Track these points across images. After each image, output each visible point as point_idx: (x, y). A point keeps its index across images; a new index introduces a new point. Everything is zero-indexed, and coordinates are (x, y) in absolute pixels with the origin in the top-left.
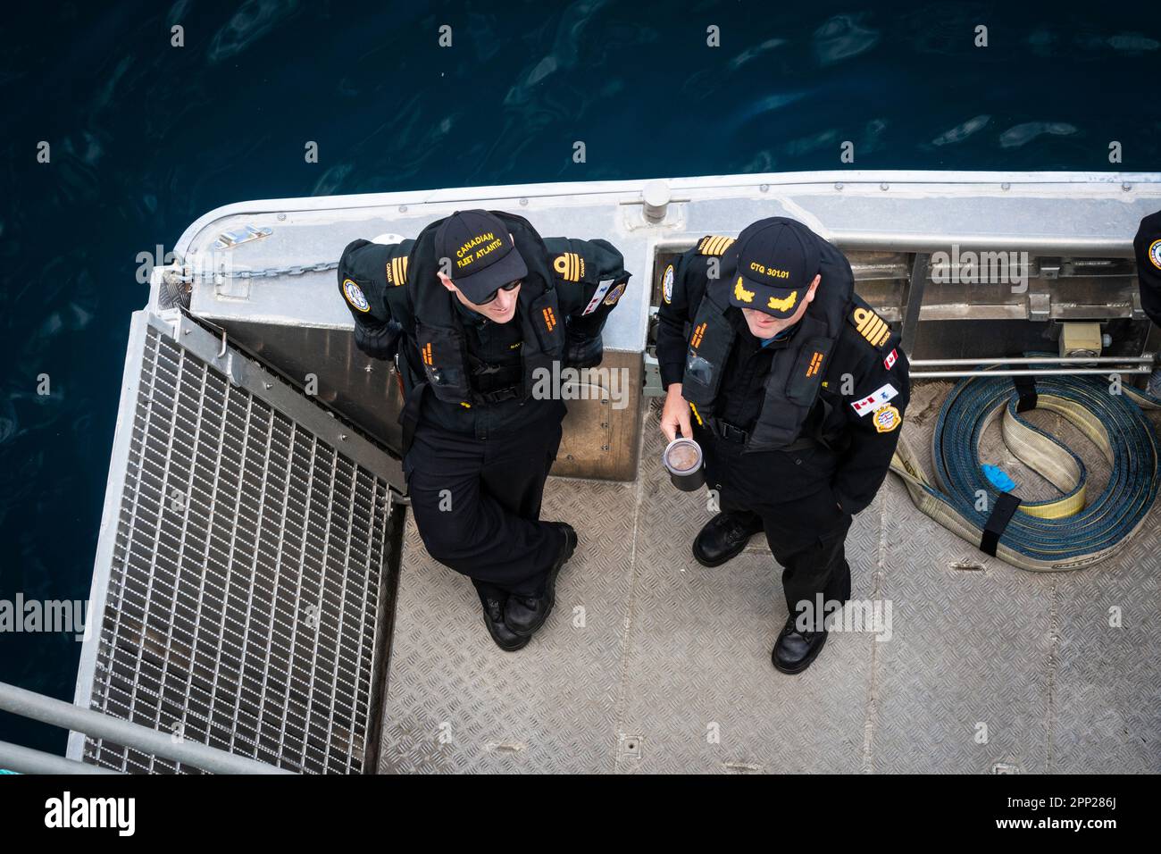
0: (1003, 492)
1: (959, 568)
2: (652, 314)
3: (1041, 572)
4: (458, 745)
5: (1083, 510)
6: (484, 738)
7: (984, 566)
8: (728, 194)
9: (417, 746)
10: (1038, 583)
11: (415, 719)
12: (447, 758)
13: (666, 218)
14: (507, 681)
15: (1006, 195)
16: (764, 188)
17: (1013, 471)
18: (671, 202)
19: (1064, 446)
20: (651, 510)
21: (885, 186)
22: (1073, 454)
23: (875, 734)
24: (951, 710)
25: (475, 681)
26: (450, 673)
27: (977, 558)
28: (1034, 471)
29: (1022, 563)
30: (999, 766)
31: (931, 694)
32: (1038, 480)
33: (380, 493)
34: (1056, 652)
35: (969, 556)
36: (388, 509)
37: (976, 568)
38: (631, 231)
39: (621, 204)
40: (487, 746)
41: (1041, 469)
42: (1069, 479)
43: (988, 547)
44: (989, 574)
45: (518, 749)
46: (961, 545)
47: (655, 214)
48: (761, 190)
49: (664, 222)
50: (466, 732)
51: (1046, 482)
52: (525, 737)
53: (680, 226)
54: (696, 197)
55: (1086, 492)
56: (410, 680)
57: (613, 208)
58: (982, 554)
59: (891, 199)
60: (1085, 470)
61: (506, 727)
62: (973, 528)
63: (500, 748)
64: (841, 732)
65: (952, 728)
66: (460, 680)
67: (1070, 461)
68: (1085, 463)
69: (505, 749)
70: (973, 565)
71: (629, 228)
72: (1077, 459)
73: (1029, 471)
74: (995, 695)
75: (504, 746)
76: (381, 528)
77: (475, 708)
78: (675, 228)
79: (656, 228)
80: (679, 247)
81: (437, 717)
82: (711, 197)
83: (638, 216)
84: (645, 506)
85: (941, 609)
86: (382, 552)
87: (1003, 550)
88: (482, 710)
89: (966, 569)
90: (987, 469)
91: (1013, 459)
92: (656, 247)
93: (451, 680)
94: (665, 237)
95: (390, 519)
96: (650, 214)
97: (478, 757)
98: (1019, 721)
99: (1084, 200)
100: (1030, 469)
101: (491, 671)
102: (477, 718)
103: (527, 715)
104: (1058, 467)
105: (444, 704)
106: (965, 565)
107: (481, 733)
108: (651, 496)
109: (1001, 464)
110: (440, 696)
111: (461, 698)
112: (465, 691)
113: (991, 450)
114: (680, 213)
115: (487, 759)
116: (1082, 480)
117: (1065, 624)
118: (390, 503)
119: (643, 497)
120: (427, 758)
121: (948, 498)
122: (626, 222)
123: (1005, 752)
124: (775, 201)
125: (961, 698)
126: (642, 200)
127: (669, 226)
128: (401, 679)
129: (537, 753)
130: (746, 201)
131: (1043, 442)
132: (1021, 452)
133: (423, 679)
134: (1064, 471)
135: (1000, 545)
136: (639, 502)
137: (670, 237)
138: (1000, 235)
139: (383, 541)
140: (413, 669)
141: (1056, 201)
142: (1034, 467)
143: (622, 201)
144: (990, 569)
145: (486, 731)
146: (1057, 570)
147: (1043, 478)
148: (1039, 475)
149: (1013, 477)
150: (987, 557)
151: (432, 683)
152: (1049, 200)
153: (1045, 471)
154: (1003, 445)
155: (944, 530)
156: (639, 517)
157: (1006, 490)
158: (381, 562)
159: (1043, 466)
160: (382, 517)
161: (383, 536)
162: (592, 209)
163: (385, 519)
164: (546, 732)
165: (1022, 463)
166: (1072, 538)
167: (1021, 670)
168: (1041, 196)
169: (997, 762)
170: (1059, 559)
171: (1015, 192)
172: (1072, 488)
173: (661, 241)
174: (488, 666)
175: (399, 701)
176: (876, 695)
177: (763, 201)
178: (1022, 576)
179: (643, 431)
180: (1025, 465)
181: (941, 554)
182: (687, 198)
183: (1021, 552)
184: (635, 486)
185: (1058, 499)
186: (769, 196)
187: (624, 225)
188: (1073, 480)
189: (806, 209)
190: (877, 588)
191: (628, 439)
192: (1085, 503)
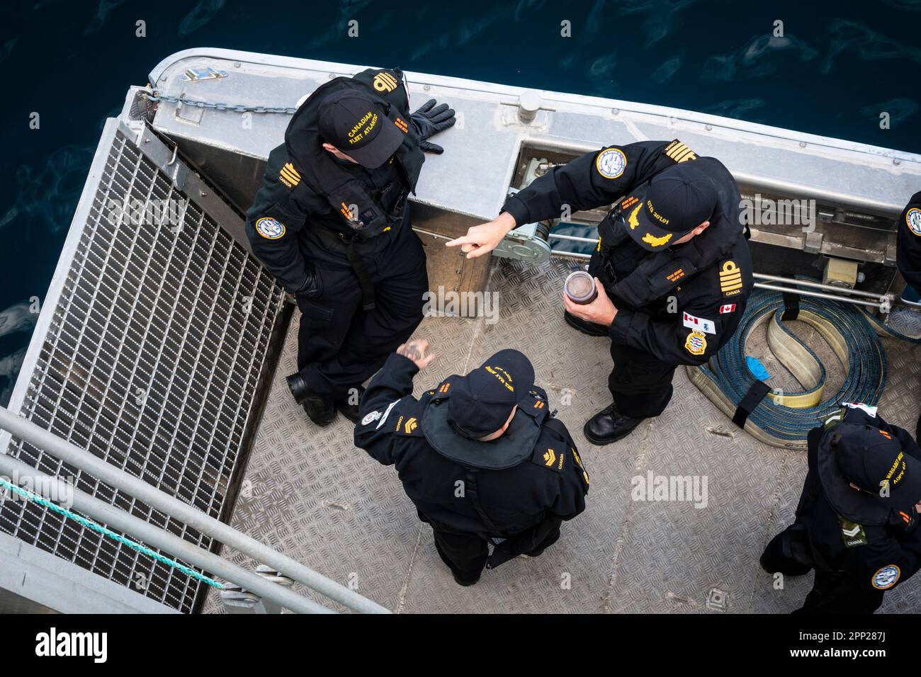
0: (758, 380)
1: (713, 432)
2: (510, 193)
3: (776, 447)
4: (300, 497)
5: (817, 405)
6: (322, 496)
7: (733, 434)
8: (587, 111)
9: (269, 493)
10: (773, 455)
11: (271, 471)
12: (290, 506)
13: (534, 120)
14: (348, 455)
15: (802, 151)
16: (616, 111)
17: (769, 365)
18: (540, 109)
19: (813, 353)
20: (484, 343)
21: (709, 127)
22: (818, 361)
23: (624, 548)
24: (686, 540)
25: (323, 450)
26: (305, 441)
27: (728, 427)
28: (786, 368)
29: (763, 438)
30: (715, 590)
31: (673, 525)
32: (787, 375)
33: (276, 292)
34: (776, 511)
35: (723, 424)
36: (280, 305)
37: (726, 435)
38: (506, 126)
39: (501, 104)
40: (322, 502)
41: (792, 368)
42: (812, 379)
43: (739, 420)
44: (736, 441)
45: (346, 508)
46: (718, 414)
47: (527, 117)
48: (613, 112)
49: (533, 123)
50: (309, 488)
51: (793, 379)
52: (354, 500)
53: (545, 129)
54: (561, 108)
55: (823, 392)
56: (273, 441)
57: (494, 106)
58: (733, 425)
59: (712, 138)
60: (825, 374)
61: (340, 490)
62: (729, 403)
63: (332, 506)
64: (598, 542)
65: (685, 555)
66: (311, 448)
67: (815, 366)
68: (826, 368)
69: (336, 507)
70: (724, 432)
71: (505, 123)
72: (821, 365)
73: (782, 368)
74: (723, 535)
75: (336, 504)
76: (272, 319)
77: (319, 471)
78: (540, 130)
79: (525, 128)
80: (541, 145)
81: (288, 473)
82: (573, 111)
83: (513, 115)
84: (480, 339)
85: (693, 461)
86: (270, 338)
87: (749, 424)
88: (324, 474)
89: (719, 434)
90: (750, 360)
91: (772, 356)
92: (522, 142)
93: (304, 446)
94: (531, 135)
95: (280, 313)
96: (523, 115)
97: (315, 509)
98: (736, 558)
99: (863, 166)
100: (783, 366)
101: (337, 445)
102: (319, 480)
103: (358, 484)
104: (805, 368)
105: (296, 464)
106: (718, 431)
107: (321, 491)
108: (486, 332)
109: (761, 358)
110: (294, 457)
111: (310, 461)
112: (314, 457)
113: (756, 346)
114: (546, 119)
115: (322, 513)
116: (821, 382)
117: (787, 490)
118: (282, 301)
119: (480, 332)
120: (275, 503)
121: (715, 377)
122: (503, 118)
123: (722, 580)
124: (623, 123)
125: (696, 534)
126: (518, 103)
127: (536, 128)
128: (266, 438)
129: (360, 514)
130: (600, 119)
131: (797, 347)
132: (779, 352)
133: (283, 442)
134: (809, 372)
135: (748, 420)
136: (476, 336)
137: (535, 136)
138: (792, 182)
139: (272, 329)
140: (277, 432)
141: (840, 163)
142: (786, 365)
143: (503, 102)
144: (738, 438)
145: (324, 490)
146: (788, 447)
147: (792, 374)
148: (789, 372)
149: (769, 370)
150: (737, 428)
151: (290, 447)
152: (834, 161)
153: (794, 370)
154: (766, 344)
155: (708, 401)
156: (473, 347)
157: (761, 379)
158: (268, 345)
159: (793, 365)
160: (274, 311)
161: (273, 326)
162: (479, 103)
163: (276, 312)
164: (371, 499)
165: (778, 360)
166: (804, 425)
167: (746, 520)
168: (829, 157)
169: (714, 587)
170: (791, 439)
171: (810, 151)
172: (813, 387)
173: (528, 138)
174: (335, 441)
175: (262, 455)
176: (630, 518)
177: (612, 120)
178: (760, 447)
179: (490, 281)
180: (780, 362)
181: (701, 419)
182: (554, 109)
183: (764, 429)
184: (475, 323)
185: (800, 393)
186: (618, 118)
187: (501, 120)
188: (814, 380)
189: (644, 134)
190: (647, 436)
191: (475, 286)
192: (821, 400)
